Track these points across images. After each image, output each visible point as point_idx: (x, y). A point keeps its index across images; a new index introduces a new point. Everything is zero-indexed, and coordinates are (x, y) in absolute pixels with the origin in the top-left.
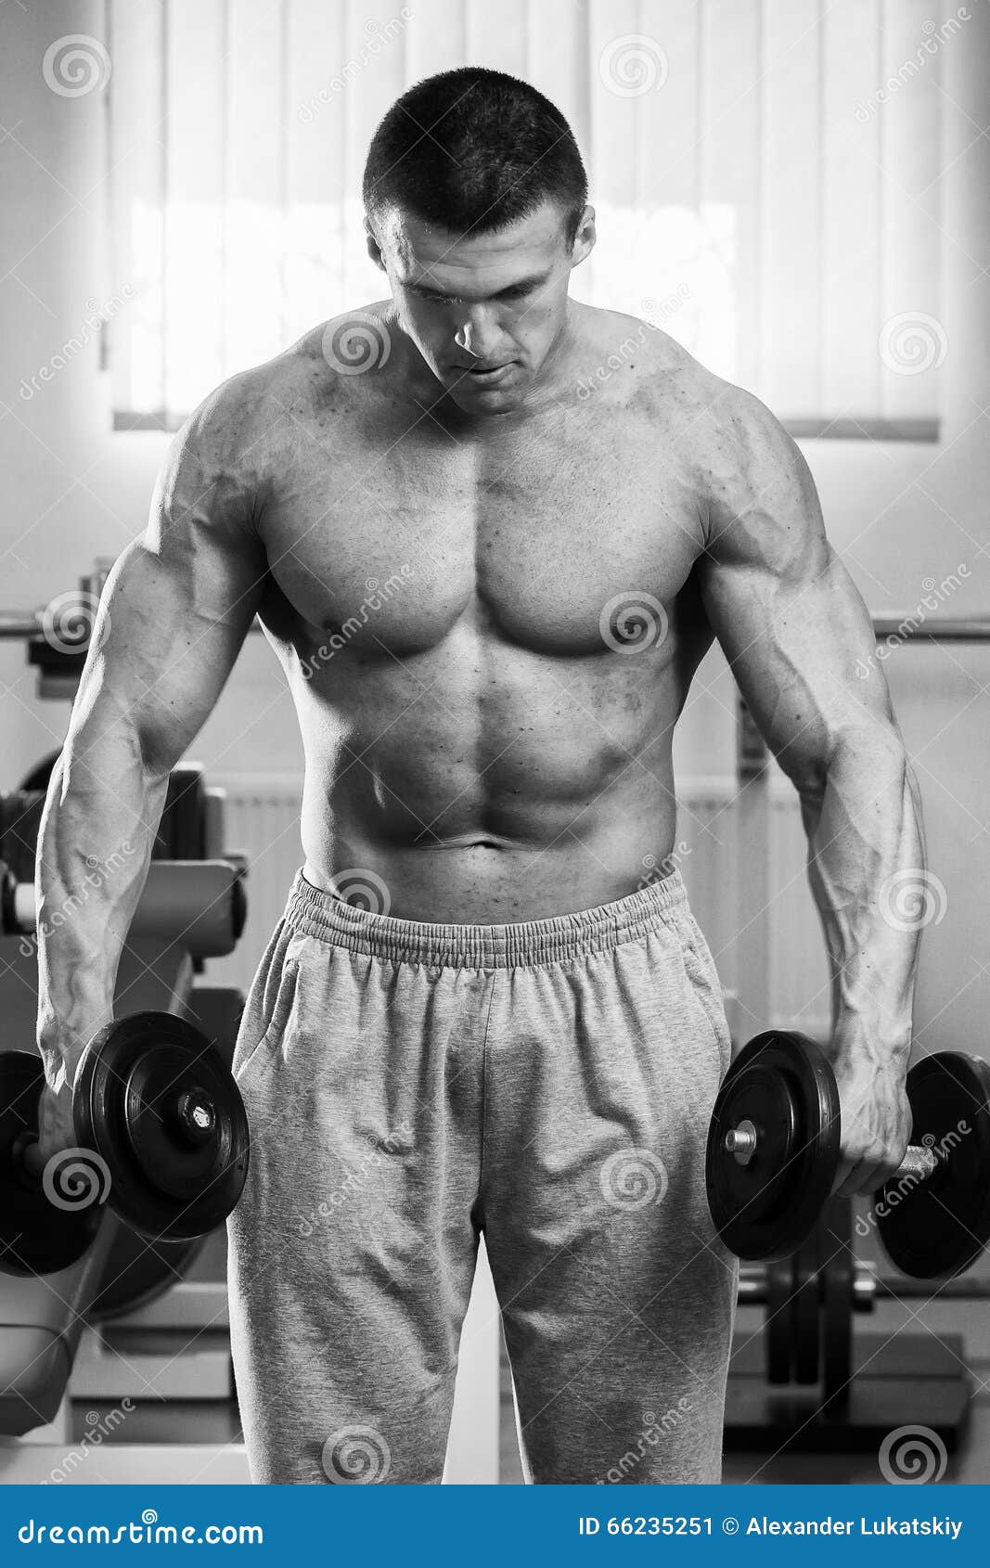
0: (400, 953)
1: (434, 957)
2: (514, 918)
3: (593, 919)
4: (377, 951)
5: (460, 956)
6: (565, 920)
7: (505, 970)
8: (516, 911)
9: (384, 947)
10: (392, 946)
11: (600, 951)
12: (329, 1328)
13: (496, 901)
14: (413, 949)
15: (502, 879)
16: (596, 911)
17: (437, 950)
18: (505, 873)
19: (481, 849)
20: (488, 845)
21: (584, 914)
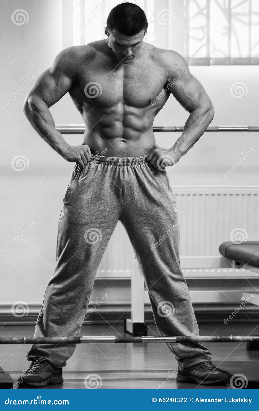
0: (105, 163)
1: (112, 164)
2: (127, 157)
3: (142, 158)
4: (100, 163)
5: (117, 163)
6: (137, 158)
7: (125, 166)
8: (128, 155)
9: (102, 162)
10: (103, 162)
11: (142, 164)
12: (83, 234)
13: (125, 153)
14: (108, 162)
15: (126, 148)
16: (142, 157)
17: (112, 162)
18: (126, 147)
19: (122, 142)
20: (123, 141)
21: (140, 157)
